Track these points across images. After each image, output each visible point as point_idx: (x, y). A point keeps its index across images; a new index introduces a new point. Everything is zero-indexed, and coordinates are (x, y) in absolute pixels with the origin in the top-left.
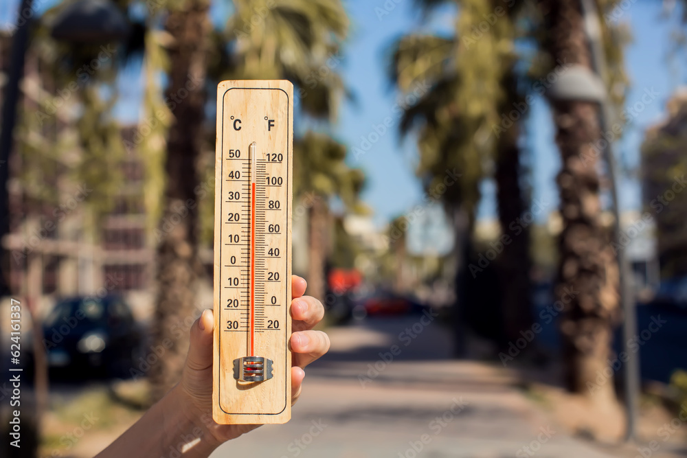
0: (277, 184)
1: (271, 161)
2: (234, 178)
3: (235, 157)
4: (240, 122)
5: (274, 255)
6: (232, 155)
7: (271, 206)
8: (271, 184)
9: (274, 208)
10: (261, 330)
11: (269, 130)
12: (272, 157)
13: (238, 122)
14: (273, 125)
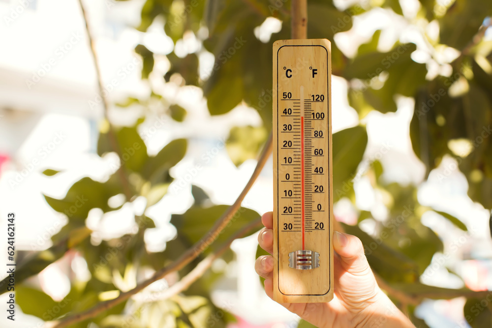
0: (320, 118)
1: (315, 100)
2: (287, 114)
3: (287, 98)
4: (291, 71)
5: (319, 173)
6: (285, 97)
7: (316, 135)
8: (315, 118)
9: (319, 136)
10: (310, 230)
11: (313, 77)
12: (316, 98)
13: (289, 72)
14: (316, 73)
